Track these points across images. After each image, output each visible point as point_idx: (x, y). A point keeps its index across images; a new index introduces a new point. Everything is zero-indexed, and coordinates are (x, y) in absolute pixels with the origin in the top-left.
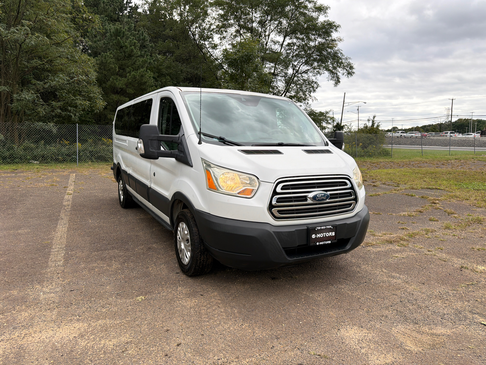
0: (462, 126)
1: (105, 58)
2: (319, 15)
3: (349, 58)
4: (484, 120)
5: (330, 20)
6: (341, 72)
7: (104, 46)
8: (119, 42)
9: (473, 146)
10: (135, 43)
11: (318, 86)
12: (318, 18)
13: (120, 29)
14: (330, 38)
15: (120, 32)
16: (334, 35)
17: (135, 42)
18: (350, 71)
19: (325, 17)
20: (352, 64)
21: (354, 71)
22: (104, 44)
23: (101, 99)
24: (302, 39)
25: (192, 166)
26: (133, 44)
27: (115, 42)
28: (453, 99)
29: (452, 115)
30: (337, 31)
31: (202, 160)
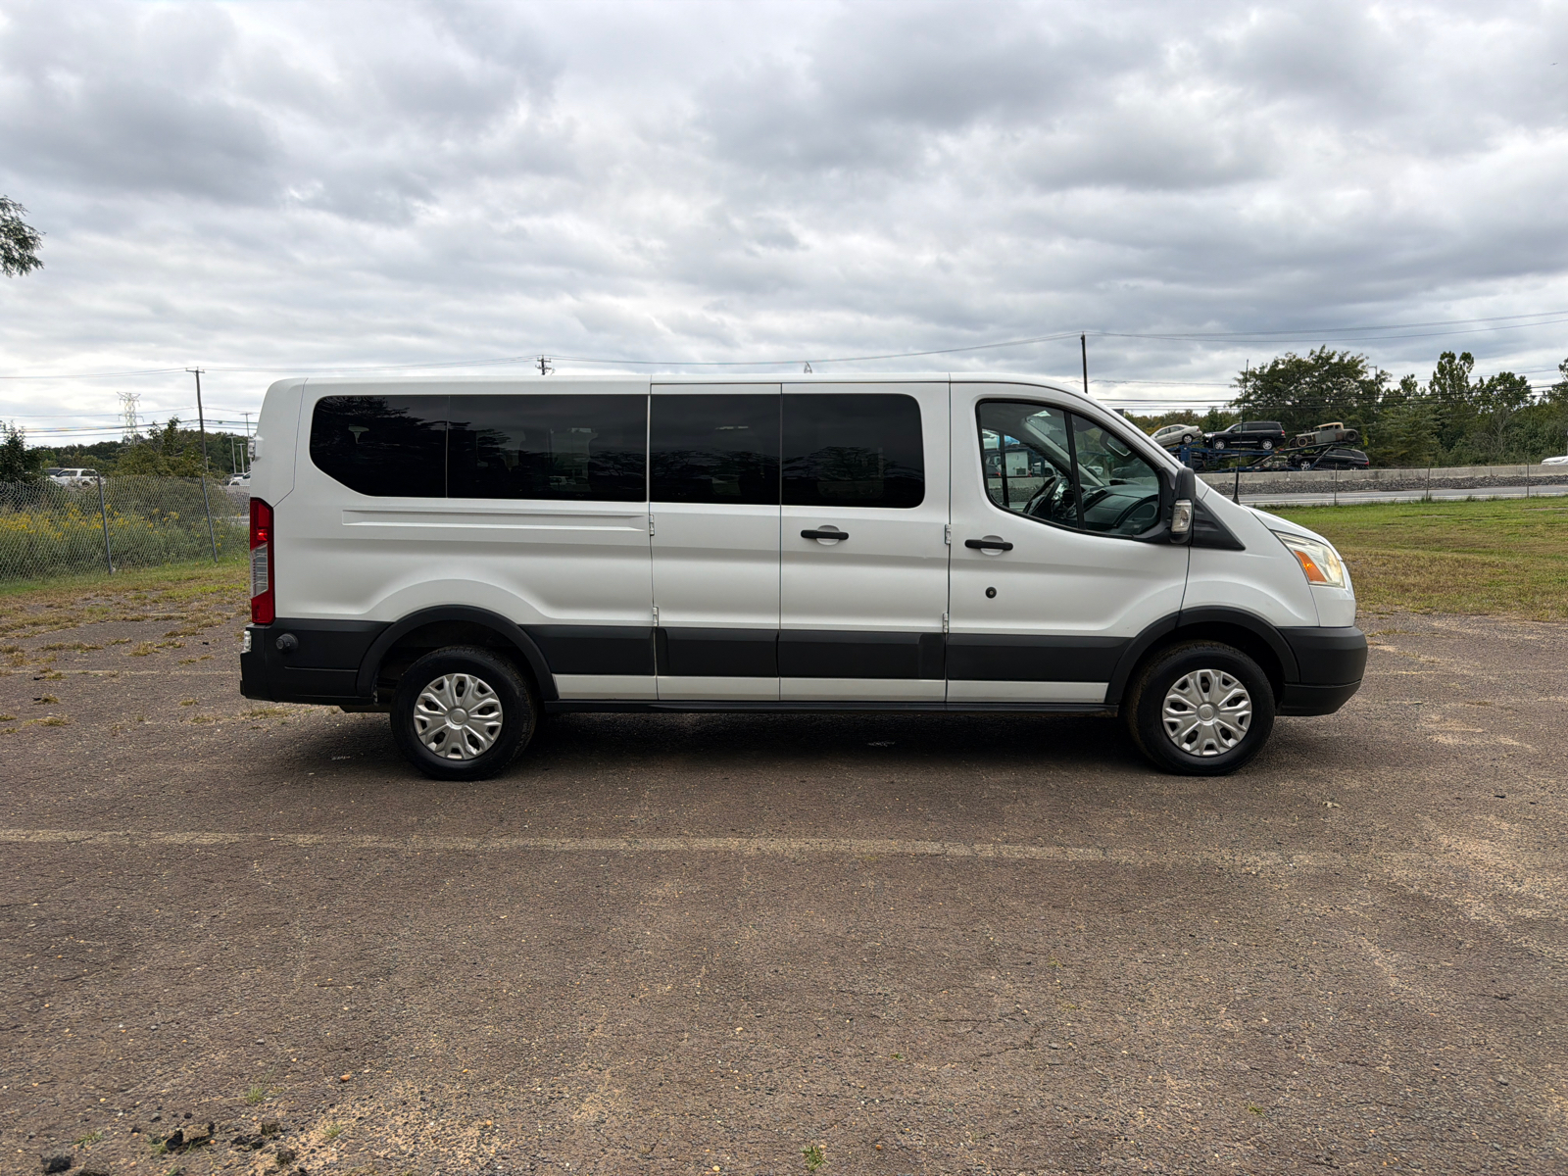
25: (1241, 548)
31: (1277, 534)
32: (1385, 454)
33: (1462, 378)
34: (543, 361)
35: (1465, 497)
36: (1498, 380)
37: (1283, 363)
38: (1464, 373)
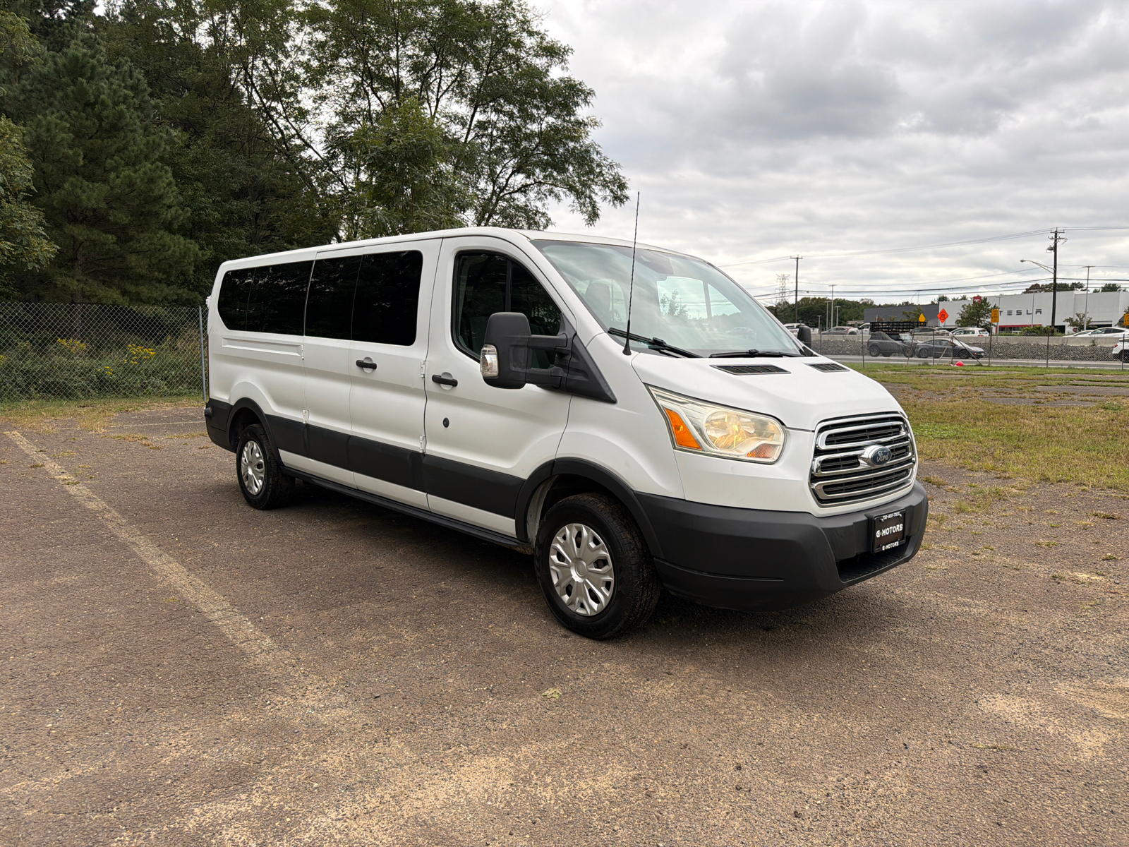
0: (809, 313)
1: (48, 130)
2: (550, 66)
3: (616, 165)
4: (849, 301)
5: (572, 77)
6: (599, 194)
7: (22, 98)
8: (82, 92)
9: (859, 354)
10: (126, 97)
11: (548, 221)
12: (547, 71)
13: (82, 59)
14: (573, 118)
15: (83, 66)
16: (582, 112)
17: (125, 95)
18: (619, 193)
19: (563, 69)
20: (624, 178)
21: (627, 192)
22: (23, 91)
23: (46, 238)
24: (511, 116)
25: (613, 401)
26: (121, 99)
27: (72, 92)
28: (798, 258)
29: (797, 291)
30: (588, 103)
31: (650, 388)
34: (1056, 233)
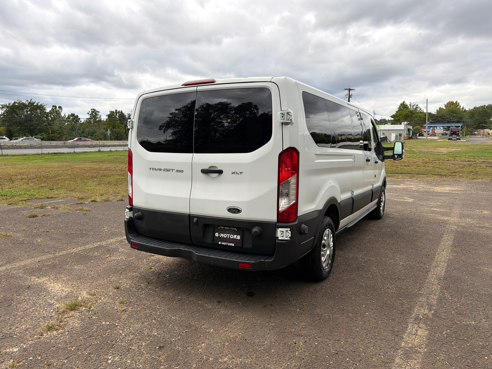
32: (53, 136)
33: (60, 114)
35: (109, 150)
36: (71, 115)
37: (17, 103)
38: (60, 112)
